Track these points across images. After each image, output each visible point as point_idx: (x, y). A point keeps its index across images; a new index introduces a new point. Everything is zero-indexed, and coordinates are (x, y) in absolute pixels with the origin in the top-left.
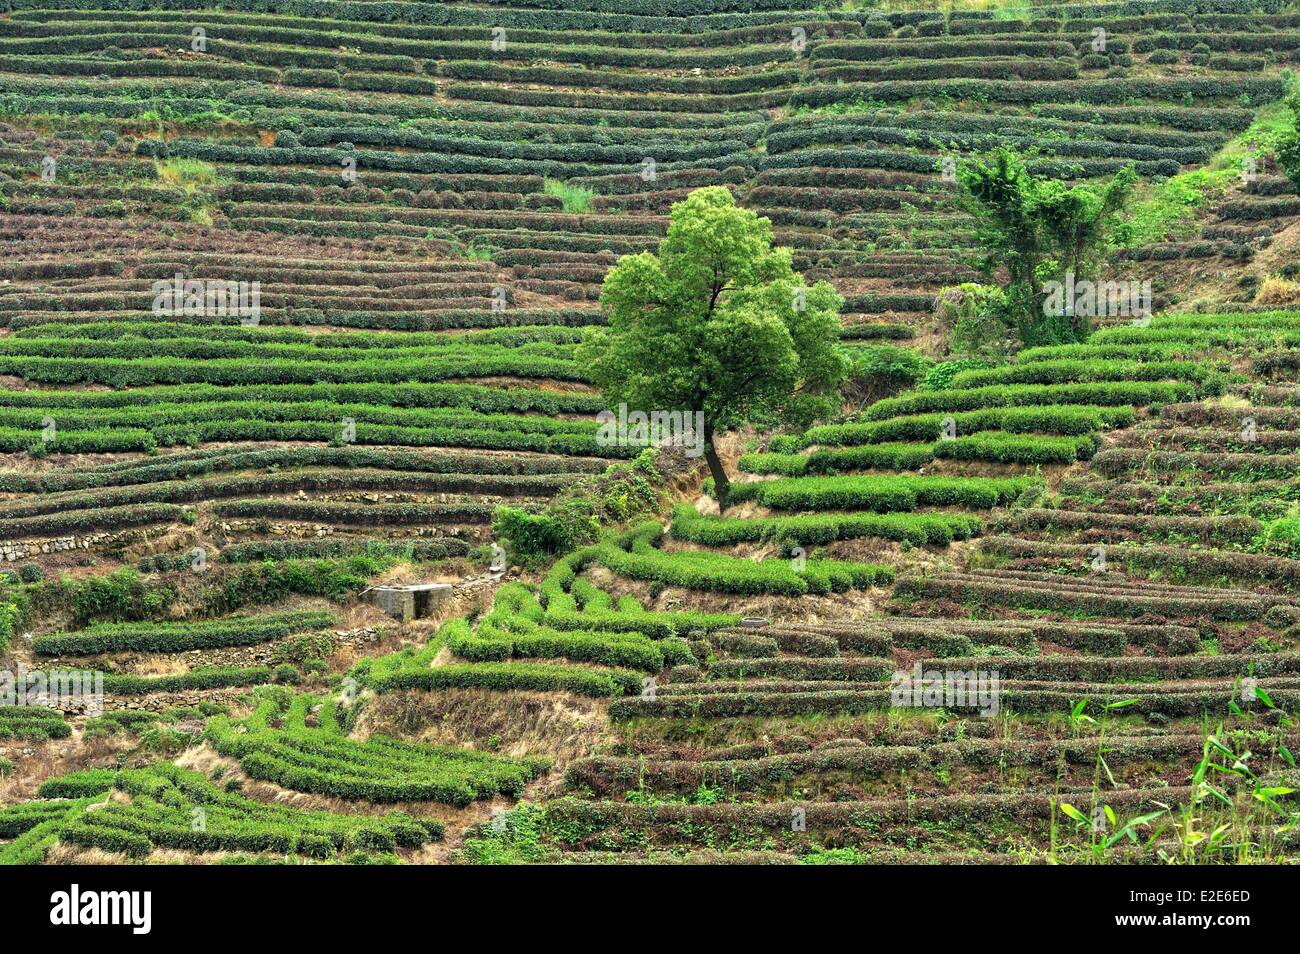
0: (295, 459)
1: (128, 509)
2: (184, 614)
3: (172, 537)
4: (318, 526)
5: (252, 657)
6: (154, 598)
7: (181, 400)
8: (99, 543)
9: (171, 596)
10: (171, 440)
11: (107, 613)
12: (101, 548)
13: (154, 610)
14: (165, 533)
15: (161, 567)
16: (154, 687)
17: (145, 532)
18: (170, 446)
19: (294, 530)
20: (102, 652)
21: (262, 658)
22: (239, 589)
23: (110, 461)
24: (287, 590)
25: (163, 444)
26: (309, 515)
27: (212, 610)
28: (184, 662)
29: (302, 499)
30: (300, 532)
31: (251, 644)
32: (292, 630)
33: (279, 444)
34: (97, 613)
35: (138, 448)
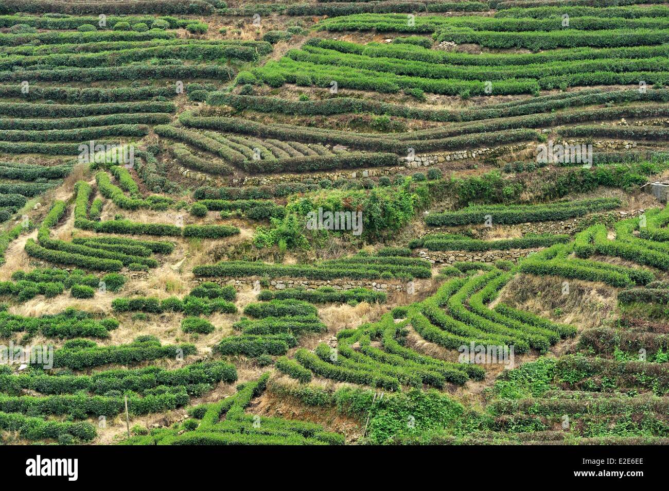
0: (625, 98)
1: (502, 133)
2: (528, 199)
3: (528, 150)
4: (626, 142)
5: (563, 227)
6: (509, 190)
7: (567, 59)
8: (482, 154)
9: (521, 188)
10: (550, 86)
11: (480, 198)
12: (484, 157)
13: (509, 197)
14: (524, 148)
15: (518, 169)
16: (494, 247)
17: (511, 148)
18: (550, 90)
19: (610, 145)
20: (468, 224)
21: (569, 228)
22: (566, 184)
23: (509, 100)
24: (596, 184)
25: (544, 88)
26: (622, 135)
27: (548, 197)
28: (519, 230)
29: (623, 124)
30: (614, 147)
31: (563, 219)
32: (591, 211)
33: (621, 87)
34: (474, 198)
35: (527, 92)
